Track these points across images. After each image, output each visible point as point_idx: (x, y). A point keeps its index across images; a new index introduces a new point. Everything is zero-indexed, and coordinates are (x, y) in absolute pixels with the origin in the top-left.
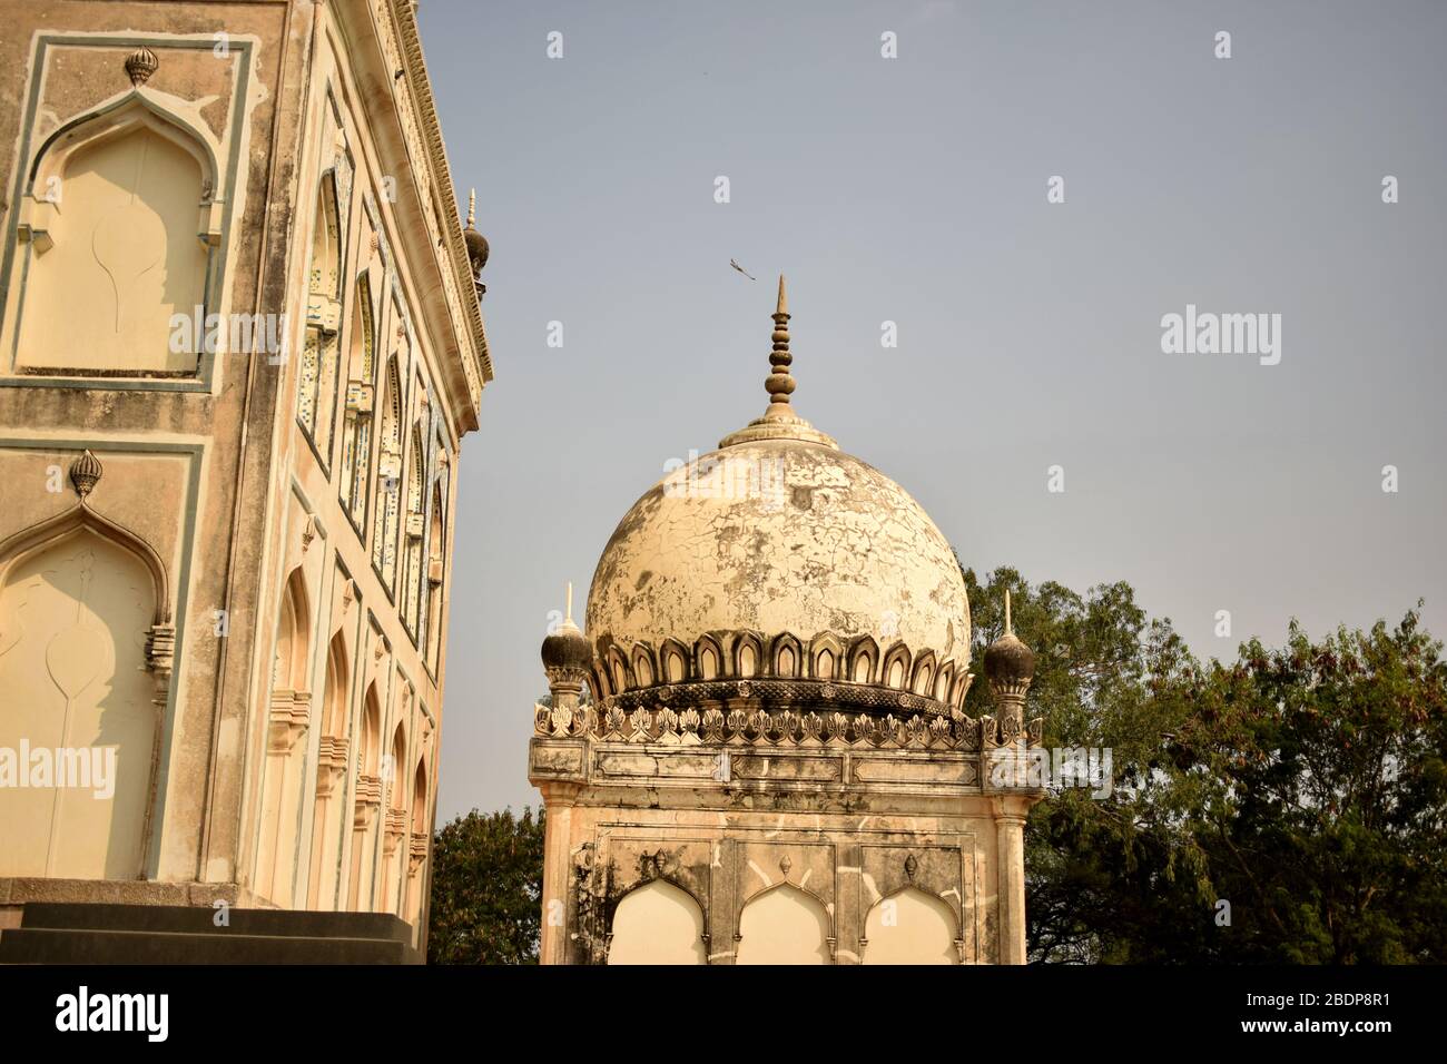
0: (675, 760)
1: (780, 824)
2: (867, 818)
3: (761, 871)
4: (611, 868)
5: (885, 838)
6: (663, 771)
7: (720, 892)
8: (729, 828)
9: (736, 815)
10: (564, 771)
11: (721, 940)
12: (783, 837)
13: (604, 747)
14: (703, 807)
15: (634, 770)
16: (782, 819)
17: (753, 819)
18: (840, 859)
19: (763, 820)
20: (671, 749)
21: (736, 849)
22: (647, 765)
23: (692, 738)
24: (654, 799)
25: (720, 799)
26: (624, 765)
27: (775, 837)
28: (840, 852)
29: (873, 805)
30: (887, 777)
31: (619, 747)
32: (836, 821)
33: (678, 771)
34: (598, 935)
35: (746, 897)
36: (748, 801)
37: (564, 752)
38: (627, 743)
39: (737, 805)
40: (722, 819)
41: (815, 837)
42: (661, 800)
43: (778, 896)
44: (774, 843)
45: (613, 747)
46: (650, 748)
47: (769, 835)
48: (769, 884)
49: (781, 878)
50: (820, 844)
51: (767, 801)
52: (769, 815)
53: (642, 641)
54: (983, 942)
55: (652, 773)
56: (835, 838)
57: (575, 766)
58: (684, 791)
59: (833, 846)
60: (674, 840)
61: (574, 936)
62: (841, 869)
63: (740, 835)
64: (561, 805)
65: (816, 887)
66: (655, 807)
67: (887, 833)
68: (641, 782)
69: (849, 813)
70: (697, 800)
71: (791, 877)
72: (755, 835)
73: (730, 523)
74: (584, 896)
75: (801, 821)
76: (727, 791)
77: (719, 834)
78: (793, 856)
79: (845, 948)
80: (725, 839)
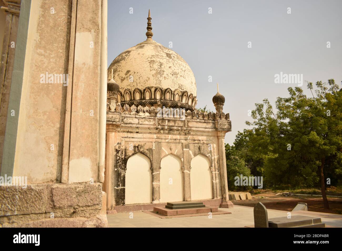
0: (144, 120)
1: (170, 138)
2: (190, 136)
3: (165, 150)
4: (125, 150)
5: (194, 141)
6: (140, 123)
7: (155, 156)
8: (157, 138)
9: (158, 135)
10: (114, 121)
11: (156, 169)
12: (170, 141)
13: (124, 115)
14: (150, 133)
15: (133, 122)
16: (170, 136)
17: (163, 136)
18: (184, 147)
19: (165, 136)
20: (142, 117)
21: (159, 144)
22: (136, 121)
23: (147, 114)
24: (137, 131)
25: (155, 131)
26: (130, 121)
27: (168, 141)
28: (184, 145)
29: (192, 133)
30: (195, 126)
31: (128, 116)
32: (183, 137)
33: (144, 123)
34: (123, 169)
36: (162, 131)
37: (114, 116)
38: (130, 114)
39: (159, 133)
40: (155, 136)
41: (178, 141)
42: (139, 131)
44: (168, 143)
45: (127, 115)
46: (137, 116)
47: (167, 141)
48: (167, 153)
49: (170, 152)
50: (179, 143)
51: (167, 132)
52: (167, 135)
53: (127, 89)
54: (217, 167)
55: (137, 123)
56: (183, 141)
58: (146, 128)
59: (182, 143)
60: (143, 142)
61: (116, 169)
62: (184, 149)
63: (160, 140)
64: (112, 131)
65: (179, 154)
66: (137, 132)
67: (195, 140)
68: (134, 126)
69: (186, 135)
70: (149, 131)
71: (173, 152)
72: (163, 141)
73: (152, 59)
74: (118, 158)
75: (174, 137)
76: (157, 129)
77: (154, 140)
78: (173, 146)
79: (186, 170)
80: (156, 141)
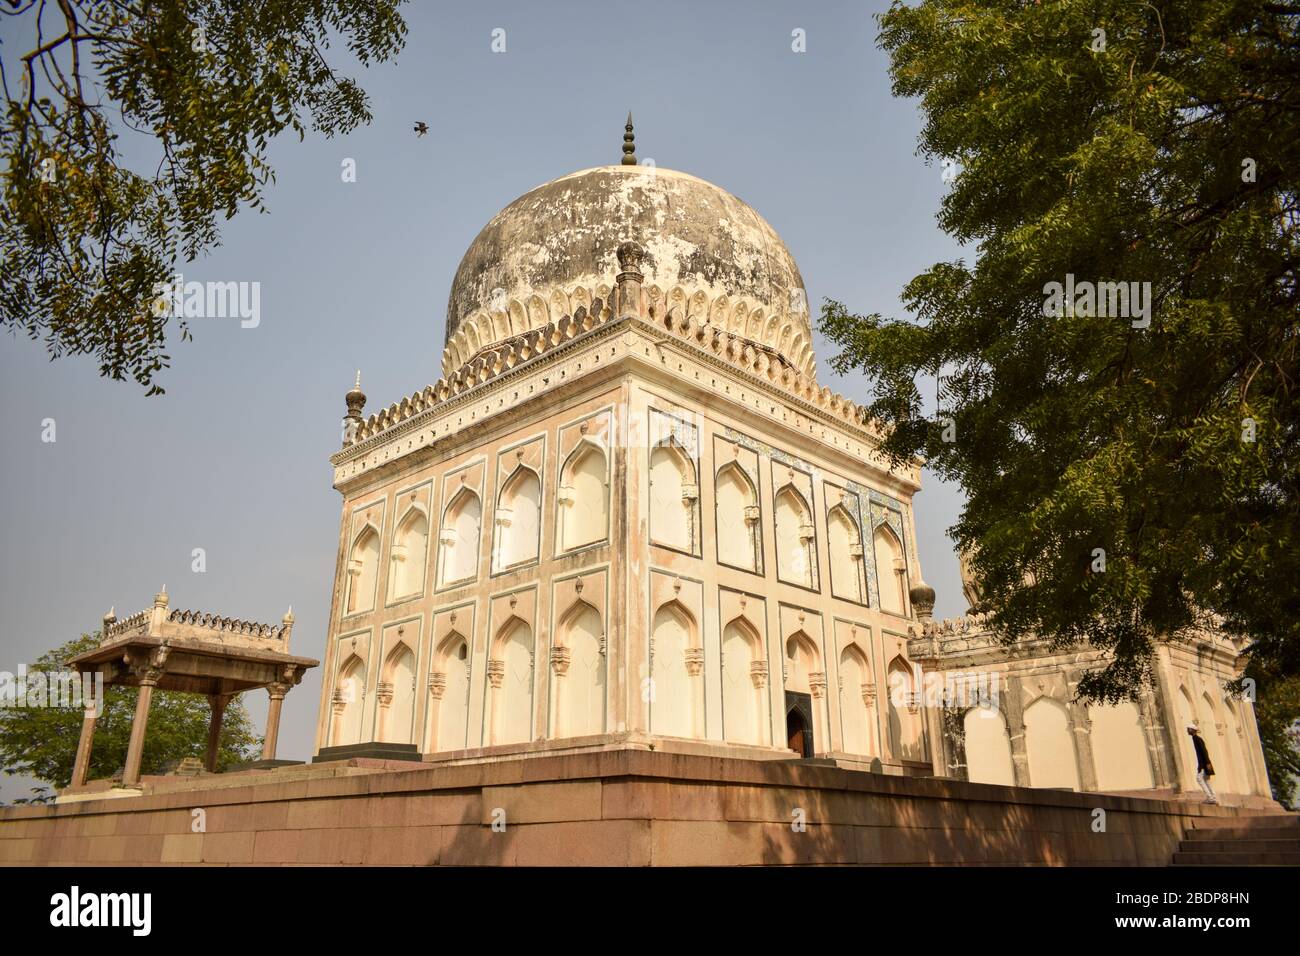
35: (1024, 705)
43: (1041, 703)
57: (927, 651)
